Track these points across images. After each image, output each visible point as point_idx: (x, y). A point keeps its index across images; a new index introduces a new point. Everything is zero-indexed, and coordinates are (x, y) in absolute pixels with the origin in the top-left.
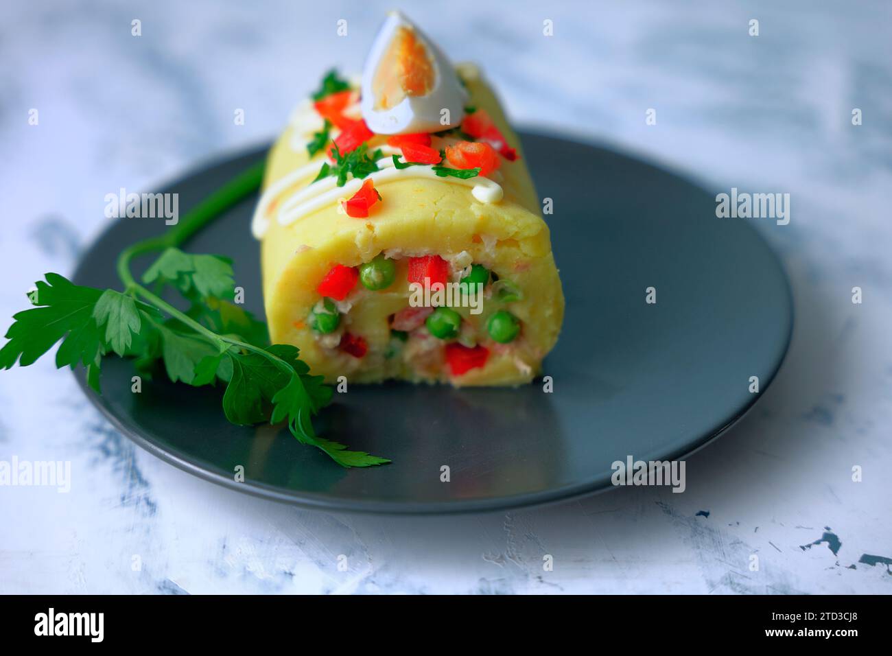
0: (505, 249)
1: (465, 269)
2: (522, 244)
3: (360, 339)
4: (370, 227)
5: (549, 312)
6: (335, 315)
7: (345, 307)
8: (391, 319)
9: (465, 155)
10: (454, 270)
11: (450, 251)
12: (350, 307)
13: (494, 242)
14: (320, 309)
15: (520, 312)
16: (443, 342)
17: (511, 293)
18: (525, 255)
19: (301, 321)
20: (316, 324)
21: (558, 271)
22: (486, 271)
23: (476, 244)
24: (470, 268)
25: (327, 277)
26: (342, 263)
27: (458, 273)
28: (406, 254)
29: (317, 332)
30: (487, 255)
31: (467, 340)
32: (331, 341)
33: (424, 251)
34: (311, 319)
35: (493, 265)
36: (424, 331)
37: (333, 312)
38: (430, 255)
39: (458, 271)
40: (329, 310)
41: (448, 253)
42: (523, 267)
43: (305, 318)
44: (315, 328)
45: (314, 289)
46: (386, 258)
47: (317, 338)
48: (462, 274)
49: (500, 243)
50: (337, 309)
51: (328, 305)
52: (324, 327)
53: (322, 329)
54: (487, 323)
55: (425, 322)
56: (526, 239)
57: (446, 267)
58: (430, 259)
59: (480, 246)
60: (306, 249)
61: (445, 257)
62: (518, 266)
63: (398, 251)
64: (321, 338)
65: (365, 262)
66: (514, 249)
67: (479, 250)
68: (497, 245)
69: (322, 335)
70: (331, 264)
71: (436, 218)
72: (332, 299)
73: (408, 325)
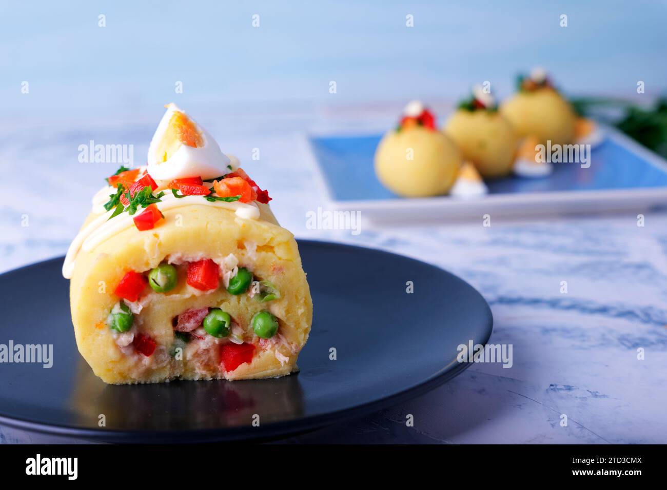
0: (263, 254)
1: (233, 270)
2: (276, 250)
3: (150, 338)
4: (156, 235)
5: (301, 311)
6: (130, 315)
7: (137, 308)
8: (175, 321)
9: (229, 186)
10: (224, 272)
11: (220, 255)
12: (141, 308)
13: (255, 248)
14: (117, 309)
15: (278, 310)
16: (217, 341)
17: (271, 294)
18: (280, 259)
19: (101, 322)
20: (114, 324)
21: (306, 274)
22: (249, 273)
23: (240, 249)
24: (236, 269)
25: (122, 280)
26: (133, 268)
27: (227, 274)
28: (184, 259)
29: (115, 331)
30: (249, 258)
31: (236, 338)
32: (127, 339)
33: (198, 256)
34: (110, 320)
35: (254, 267)
36: (201, 332)
37: (128, 312)
38: (204, 259)
39: (227, 272)
40: (124, 311)
41: (219, 257)
42: (279, 269)
43: (105, 319)
44: (113, 328)
45: (112, 293)
46: (169, 263)
47: (115, 336)
48: (231, 275)
49: (260, 249)
50: (130, 311)
51: (124, 306)
52: (120, 325)
53: (118, 327)
54: (252, 321)
55: (201, 325)
56: (279, 244)
57: (217, 270)
58: (204, 262)
59: (243, 251)
60: (105, 256)
61: (216, 261)
62: (274, 269)
63: (179, 255)
64: (119, 337)
65: (153, 267)
66: (270, 254)
67: (243, 254)
68: (257, 251)
69: (119, 332)
70: (125, 270)
71: (208, 226)
72: (126, 301)
73: (189, 326)
